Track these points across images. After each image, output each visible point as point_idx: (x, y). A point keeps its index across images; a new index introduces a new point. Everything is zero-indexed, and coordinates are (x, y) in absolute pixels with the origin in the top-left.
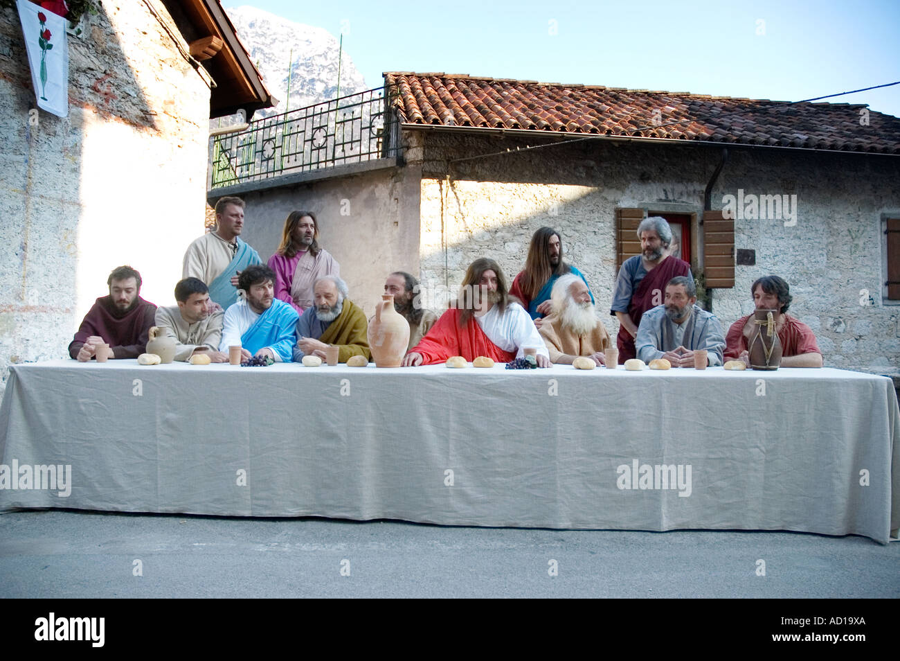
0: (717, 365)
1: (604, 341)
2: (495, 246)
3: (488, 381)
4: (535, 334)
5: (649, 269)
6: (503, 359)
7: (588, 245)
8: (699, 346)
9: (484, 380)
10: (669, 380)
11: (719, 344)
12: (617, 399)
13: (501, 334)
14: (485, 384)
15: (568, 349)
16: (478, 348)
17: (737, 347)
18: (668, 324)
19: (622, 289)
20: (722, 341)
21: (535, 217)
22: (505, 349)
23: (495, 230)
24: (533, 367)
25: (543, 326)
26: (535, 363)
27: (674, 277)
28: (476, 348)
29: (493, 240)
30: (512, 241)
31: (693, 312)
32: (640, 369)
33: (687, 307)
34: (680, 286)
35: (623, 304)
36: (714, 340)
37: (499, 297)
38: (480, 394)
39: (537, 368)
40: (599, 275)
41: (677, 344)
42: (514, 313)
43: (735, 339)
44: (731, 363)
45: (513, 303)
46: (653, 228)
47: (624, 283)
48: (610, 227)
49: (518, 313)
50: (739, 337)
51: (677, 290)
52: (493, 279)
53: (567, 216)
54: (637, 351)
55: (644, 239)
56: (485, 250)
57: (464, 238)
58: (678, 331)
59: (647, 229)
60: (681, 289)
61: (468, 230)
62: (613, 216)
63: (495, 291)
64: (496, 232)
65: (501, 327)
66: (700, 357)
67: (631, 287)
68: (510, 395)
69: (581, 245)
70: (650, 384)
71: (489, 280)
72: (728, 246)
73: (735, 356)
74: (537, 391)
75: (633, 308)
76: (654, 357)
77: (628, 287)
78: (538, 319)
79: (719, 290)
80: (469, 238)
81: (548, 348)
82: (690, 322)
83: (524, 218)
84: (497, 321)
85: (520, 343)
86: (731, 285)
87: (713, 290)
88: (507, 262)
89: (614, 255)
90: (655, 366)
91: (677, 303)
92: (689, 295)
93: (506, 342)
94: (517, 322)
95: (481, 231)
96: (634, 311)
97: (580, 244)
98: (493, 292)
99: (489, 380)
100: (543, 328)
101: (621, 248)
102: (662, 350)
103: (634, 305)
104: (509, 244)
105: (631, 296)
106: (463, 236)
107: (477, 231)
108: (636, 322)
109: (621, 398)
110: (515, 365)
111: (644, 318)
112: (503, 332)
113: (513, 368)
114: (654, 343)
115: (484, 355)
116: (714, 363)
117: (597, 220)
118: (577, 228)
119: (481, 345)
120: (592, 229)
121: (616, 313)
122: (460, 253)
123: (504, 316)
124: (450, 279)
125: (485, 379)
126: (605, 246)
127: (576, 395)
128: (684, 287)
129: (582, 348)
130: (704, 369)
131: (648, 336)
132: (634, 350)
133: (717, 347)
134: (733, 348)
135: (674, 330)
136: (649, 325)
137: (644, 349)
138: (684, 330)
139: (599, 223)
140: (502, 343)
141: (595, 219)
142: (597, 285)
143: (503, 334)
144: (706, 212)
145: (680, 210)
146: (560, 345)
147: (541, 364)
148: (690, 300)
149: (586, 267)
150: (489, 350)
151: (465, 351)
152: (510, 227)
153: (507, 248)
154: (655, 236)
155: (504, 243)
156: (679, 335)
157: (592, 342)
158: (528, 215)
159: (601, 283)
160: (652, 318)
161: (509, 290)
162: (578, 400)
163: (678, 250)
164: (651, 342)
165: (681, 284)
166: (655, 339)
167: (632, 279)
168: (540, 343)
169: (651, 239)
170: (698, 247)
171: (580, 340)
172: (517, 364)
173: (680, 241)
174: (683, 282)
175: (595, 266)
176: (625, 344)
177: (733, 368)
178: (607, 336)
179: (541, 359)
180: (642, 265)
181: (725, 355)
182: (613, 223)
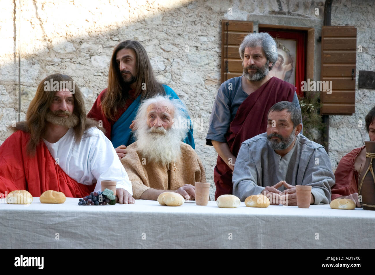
0: (324, 202)
1: (197, 174)
2: (80, 60)
3: (57, 220)
4: (117, 163)
5: (249, 91)
6: (78, 194)
7: (189, 62)
8: (304, 181)
9: (52, 219)
10: (266, 219)
11: (326, 180)
12: (206, 241)
13: (77, 164)
14: (51, 223)
15: (155, 182)
16: (48, 180)
17: (347, 183)
18: (270, 156)
19: (219, 115)
20: (330, 175)
21: (127, 27)
22: (81, 182)
23: (78, 41)
24: (112, 203)
25: (127, 155)
26: (114, 198)
27: (277, 101)
28: (46, 181)
29: (77, 52)
30: (100, 54)
31: (298, 143)
32: (234, 206)
33: (293, 137)
34: (285, 112)
35: (220, 132)
36: (321, 174)
37: (75, 121)
38: (45, 235)
39: (116, 204)
40: (200, 97)
41: (279, 178)
42: (92, 140)
43: (345, 174)
44: (338, 201)
45: (92, 128)
46: (259, 45)
47: (221, 107)
48: (215, 43)
49: (98, 140)
50: (349, 172)
51: (281, 116)
52: (68, 100)
53: (165, 28)
54: (234, 185)
55: (248, 57)
56: (66, 64)
57: (42, 48)
58: (281, 163)
59: (253, 45)
60: (286, 115)
61: (47, 39)
62: (218, 30)
63: (70, 113)
64: (81, 43)
65: (76, 155)
66: (303, 193)
67: (228, 112)
68: (82, 236)
69: (181, 62)
70: (244, 223)
71: (64, 101)
72: (347, 67)
73: (344, 194)
74: (113, 231)
75: (231, 137)
76: (252, 192)
77: (225, 112)
78: (122, 146)
79: (338, 117)
80: (49, 49)
81: (132, 180)
82: (295, 153)
83: (115, 28)
84: (73, 148)
85: (99, 175)
86: (350, 112)
87: (330, 117)
88: (94, 78)
89: (218, 74)
90: (252, 203)
91: (280, 132)
92: (295, 122)
93: (82, 173)
94: (96, 149)
95: (63, 40)
96: (232, 140)
97: (179, 60)
98: (68, 115)
99: (57, 218)
100: (127, 157)
101: (227, 67)
102: (263, 186)
103: (232, 133)
104: (97, 57)
105: (229, 123)
106: (40, 46)
107: (57, 41)
108: (234, 153)
109: (211, 239)
110: (90, 200)
111: (243, 148)
112: (79, 161)
113: (87, 204)
114: (253, 176)
115: (55, 189)
116: (321, 200)
117: (200, 33)
118: (176, 42)
119: (52, 176)
120: (194, 44)
121: (213, 143)
122: (37, 67)
123: (81, 143)
124: (24, 97)
125: (53, 217)
126: (208, 64)
127: (160, 236)
128: (289, 114)
129: (172, 181)
130: (307, 207)
131: (247, 169)
132: (231, 184)
133: (325, 183)
134: (343, 184)
135: (276, 163)
136: (248, 156)
137: (241, 183)
138: (287, 162)
139: (202, 37)
140: (77, 174)
141: (197, 32)
142: (198, 108)
143: (79, 163)
144: (325, 27)
145: (295, 25)
146: (146, 178)
147: (121, 200)
148: (296, 129)
149: (186, 88)
150: (61, 183)
151: (32, 184)
152: (97, 37)
153: (93, 62)
154: (261, 53)
155: (91, 56)
156: (282, 168)
157: (183, 174)
158: (120, 25)
159: (202, 107)
160: (252, 148)
161: (87, 113)
162: (161, 241)
163: (291, 71)
164: (250, 175)
165: (286, 110)
166: (254, 172)
167: (229, 104)
168: (122, 175)
169: (256, 57)
170: (315, 68)
171: (169, 172)
172: (92, 199)
173: (294, 60)
174: (288, 107)
175: (196, 87)
176: (222, 177)
177: (340, 207)
178: (201, 168)
179: (121, 193)
180: (242, 88)
181: (333, 193)
182: (217, 38)
